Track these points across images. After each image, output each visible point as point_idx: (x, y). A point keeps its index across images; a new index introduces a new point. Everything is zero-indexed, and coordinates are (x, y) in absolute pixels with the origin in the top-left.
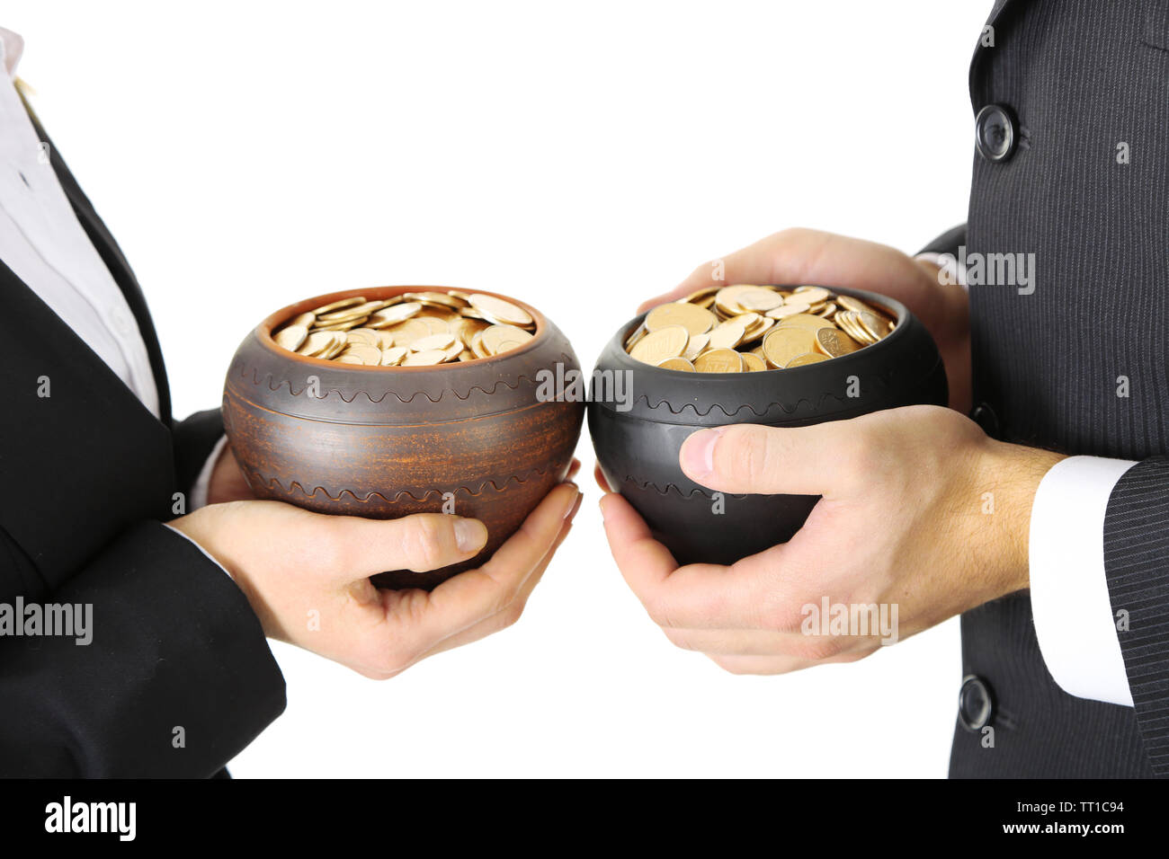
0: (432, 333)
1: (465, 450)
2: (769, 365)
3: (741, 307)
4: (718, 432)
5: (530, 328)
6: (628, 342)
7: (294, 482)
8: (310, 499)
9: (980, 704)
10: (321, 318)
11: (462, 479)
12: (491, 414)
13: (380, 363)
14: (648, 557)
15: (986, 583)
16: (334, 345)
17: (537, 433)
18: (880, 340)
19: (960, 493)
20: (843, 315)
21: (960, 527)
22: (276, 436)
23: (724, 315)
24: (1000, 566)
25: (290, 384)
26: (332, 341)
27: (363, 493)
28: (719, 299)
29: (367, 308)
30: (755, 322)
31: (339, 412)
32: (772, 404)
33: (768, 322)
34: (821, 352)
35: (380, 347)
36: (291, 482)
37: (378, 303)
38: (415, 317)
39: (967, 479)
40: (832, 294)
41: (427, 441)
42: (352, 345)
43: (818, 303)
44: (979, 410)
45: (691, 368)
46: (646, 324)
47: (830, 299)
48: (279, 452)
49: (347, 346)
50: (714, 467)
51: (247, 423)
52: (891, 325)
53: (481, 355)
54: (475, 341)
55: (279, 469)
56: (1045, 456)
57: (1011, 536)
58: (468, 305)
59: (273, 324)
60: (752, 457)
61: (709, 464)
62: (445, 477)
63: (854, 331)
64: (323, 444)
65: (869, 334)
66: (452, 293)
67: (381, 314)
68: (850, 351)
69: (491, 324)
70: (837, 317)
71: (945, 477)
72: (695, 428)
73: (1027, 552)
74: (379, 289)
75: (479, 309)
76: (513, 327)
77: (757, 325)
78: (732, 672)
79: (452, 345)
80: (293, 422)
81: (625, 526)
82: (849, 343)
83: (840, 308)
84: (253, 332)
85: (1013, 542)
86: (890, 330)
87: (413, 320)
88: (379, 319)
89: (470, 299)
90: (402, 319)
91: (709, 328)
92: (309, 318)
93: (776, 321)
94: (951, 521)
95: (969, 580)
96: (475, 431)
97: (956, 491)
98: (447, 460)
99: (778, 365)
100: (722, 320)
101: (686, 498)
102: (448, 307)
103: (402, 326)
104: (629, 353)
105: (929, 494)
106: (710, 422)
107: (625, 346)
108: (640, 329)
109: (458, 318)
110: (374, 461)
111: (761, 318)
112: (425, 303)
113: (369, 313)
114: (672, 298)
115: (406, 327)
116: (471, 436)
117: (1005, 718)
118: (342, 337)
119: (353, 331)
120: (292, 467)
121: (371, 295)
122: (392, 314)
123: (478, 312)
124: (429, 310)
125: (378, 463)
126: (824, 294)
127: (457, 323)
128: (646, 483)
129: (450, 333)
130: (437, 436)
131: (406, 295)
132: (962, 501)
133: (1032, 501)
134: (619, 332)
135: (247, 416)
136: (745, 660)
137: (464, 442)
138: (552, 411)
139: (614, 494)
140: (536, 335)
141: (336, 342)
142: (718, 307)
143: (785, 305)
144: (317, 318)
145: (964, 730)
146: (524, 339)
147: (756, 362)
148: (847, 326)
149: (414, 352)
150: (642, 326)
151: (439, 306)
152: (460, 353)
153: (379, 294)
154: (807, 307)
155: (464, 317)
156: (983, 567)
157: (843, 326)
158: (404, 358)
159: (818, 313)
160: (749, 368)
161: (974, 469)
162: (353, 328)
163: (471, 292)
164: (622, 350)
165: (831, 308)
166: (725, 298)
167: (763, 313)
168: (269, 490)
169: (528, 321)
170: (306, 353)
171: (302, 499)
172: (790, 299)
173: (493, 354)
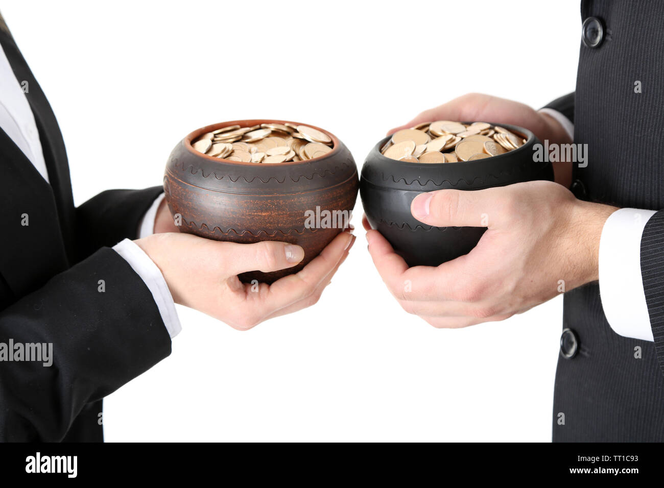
0: (278, 146)
1: (296, 209)
2: (459, 159)
3: (443, 131)
4: (431, 194)
5: (330, 145)
6: (382, 149)
7: (203, 224)
8: (212, 233)
9: (572, 343)
10: (217, 136)
11: (294, 224)
12: (311, 190)
13: (251, 161)
14: (393, 263)
15: (574, 276)
16: (226, 151)
17: (334, 201)
18: (518, 147)
19: (562, 227)
20: (498, 135)
21: (561, 245)
22: (194, 199)
23: (434, 136)
24: (583, 266)
25: (202, 170)
26: (225, 149)
27: (240, 231)
28: (431, 128)
29: (241, 131)
30: (451, 139)
31: (229, 187)
32: (461, 179)
33: (458, 139)
34: (486, 153)
35: (250, 152)
36: (202, 223)
37: (248, 129)
38: (268, 137)
39: (566, 219)
40: (492, 126)
41: (276, 204)
42: (235, 151)
43: (485, 130)
44: (575, 184)
45: (416, 161)
46: (392, 140)
47: (490, 129)
48: (196, 207)
49: (233, 152)
50: (430, 212)
51: (178, 191)
52: (524, 141)
53: (304, 159)
54: (301, 151)
55: (195, 216)
56: (609, 208)
57: (589, 251)
58: (296, 131)
59: (191, 139)
60: (451, 206)
61: (427, 211)
62: (285, 224)
63: (504, 143)
64: (220, 204)
65: (512, 145)
66: (287, 124)
67: (249, 134)
68: (502, 153)
69: (309, 142)
70: (495, 136)
71: (554, 217)
72: (419, 192)
73: (598, 259)
74: (247, 121)
75: (303, 134)
76: (321, 143)
77: (452, 140)
78: (436, 327)
79: (289, 152)
80: (204, 191)
81: (380, 246)
82: (501, 149)
83: (496, 132)
84: (181, 142)
85: (590, 253)
86: (523, 143)
87: (267, 138)
88: (248, 138)
89: (298, 128)
90: (261, 137)
91: (426, 142)
92: (210, 136)
93: (462, 139)
94: (557, 242)
95: (565, 274)
96: (302, 199)
97: (559, 225)
98: (286, 214)
99: (464, 160)
100: (433, 138)
101: (413, 230)
102: (285, 132)
103: (261, 141)
104: (383, 154)
105: (545, 226)
106: (427, 189)
107: (381, 151)
108: (388, 143)
109: (291, 138)
110: (247, 214)
111: (454, 137)
112: (273, 130)
113: (243, 134)
114: (408, 127)
115: (263, 142)
116: (300, 202)
117: (584, 351)
118: (230, 147)
119: (235, 144)
120: (202, 216)
121: (243, 124)
122: (256, 135)
123: (302, 135)
124: (275, 133)
125: (250, 215)
126: (488, 126)
127: (290, 140)
128: (392, 223)
129: (287, 146)
130: (281, 201)
131: (263, 125)
132: (562, 231)
133: (601, 231)
134: (377, 144)
135: (178, 187)
136: (443, 320)
137: (295, 204)
138: (342, 190)
139: (374, 230)
140: (334, 149)
141: (227, 149)
142: (431, 132)
143: (467, 131)
144: (215, 136)
145: (563, 358)
146: (327, 150)
147: (452, 158)
148: (500, 140)
149: (268, 156)
150: (390, 141)
151: (281, 131)
152: (293, 157)
153: (247, 124)
154: (479, 131)
155: (294, 138)
156: (573, 267)
157: (498, 141)
158: (263, 159)
159: (485, 134)
160: (448, 161)
161: (569, 214)
162: (234, 142)
163: (298, 124)
164: (380, 153)
165: (492, 132)
166: (434, 127)
167: (455, 135)
168: (189, 228)
169: (328, 140)
170: (211, 154)
171: (207, 233)
172: (469, 128)
173: (311, 158)
